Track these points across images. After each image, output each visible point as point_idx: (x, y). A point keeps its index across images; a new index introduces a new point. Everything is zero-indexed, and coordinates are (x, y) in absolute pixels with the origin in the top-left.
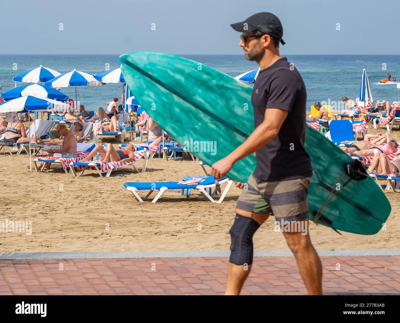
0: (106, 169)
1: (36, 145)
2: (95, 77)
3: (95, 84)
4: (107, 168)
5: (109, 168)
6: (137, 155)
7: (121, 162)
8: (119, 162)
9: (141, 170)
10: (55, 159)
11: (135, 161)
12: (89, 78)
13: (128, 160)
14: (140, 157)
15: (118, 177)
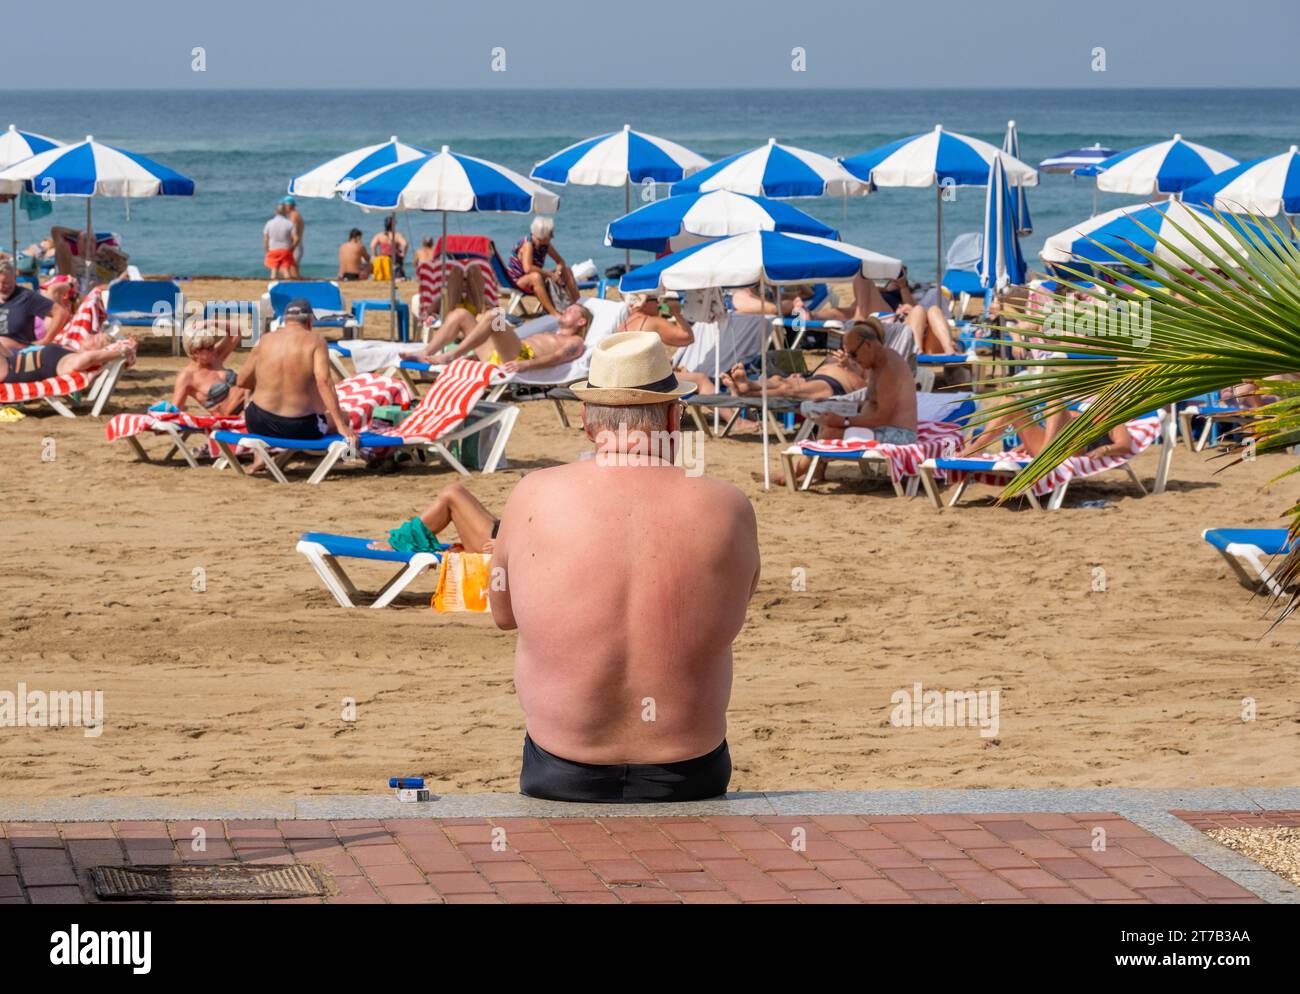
0: (1049, 483)
1: (733, 400)
2: (846, 165)
3: (848, 188)
4: (1053, 480)
5: (1059, 479)
6: (1137, 434)
7: (1091, 458)
8: (1086, 459)
9: (1149, 485)
10: (863, 447)
11: (1132, 454)
12: (827, 168)
13: (1113, 451)
14: (1148, 441)
15: (1088, 509)
